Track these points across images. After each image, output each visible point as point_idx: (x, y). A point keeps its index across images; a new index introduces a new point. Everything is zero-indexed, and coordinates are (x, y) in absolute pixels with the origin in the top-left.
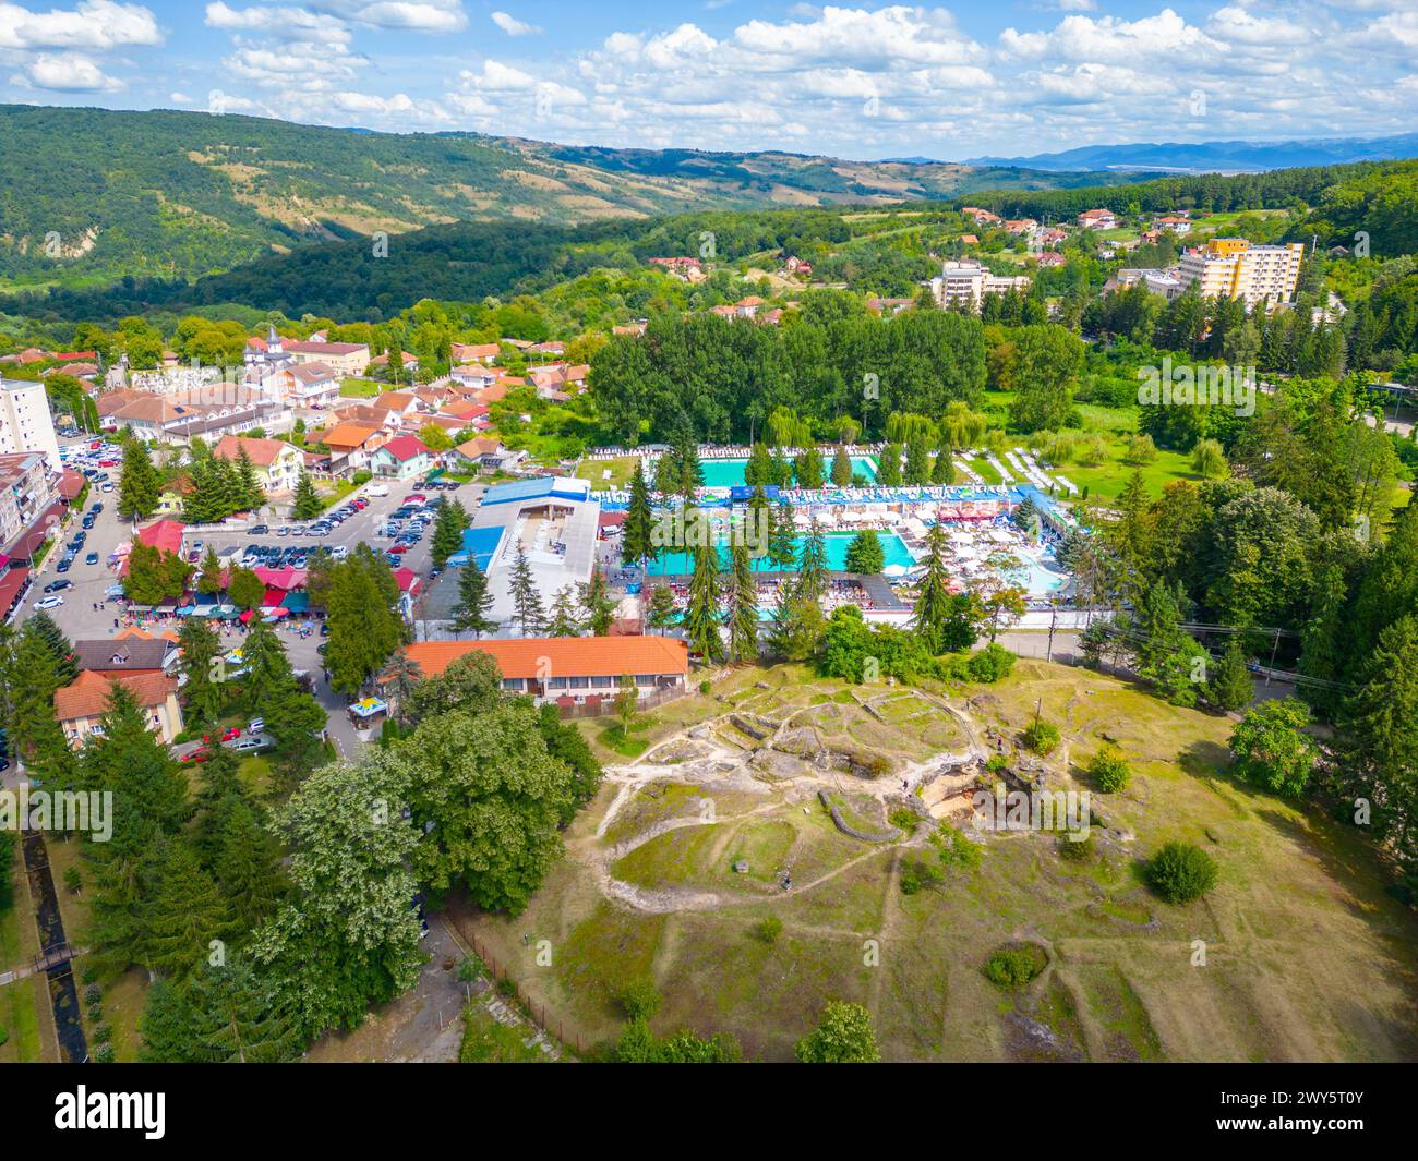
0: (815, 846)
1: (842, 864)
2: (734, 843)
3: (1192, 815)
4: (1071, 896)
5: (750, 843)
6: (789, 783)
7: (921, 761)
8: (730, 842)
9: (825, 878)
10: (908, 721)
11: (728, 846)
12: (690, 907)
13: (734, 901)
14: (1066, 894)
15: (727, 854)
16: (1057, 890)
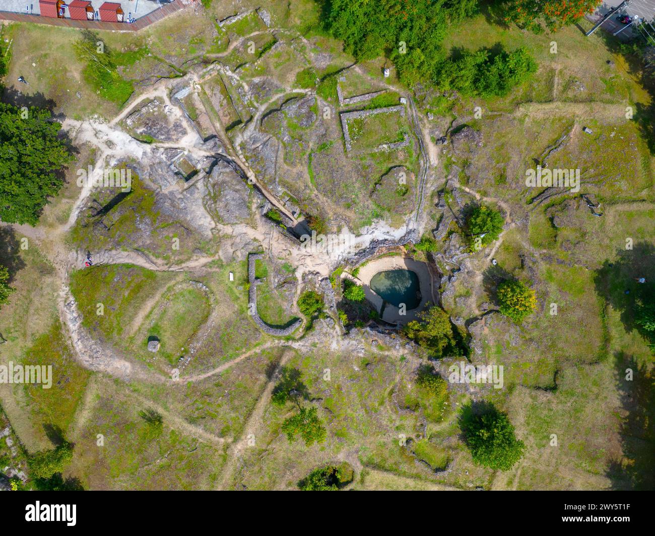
0: (223, 327)
1: (238, 355)
2: (156, 311)
3: (560, 346)
4: (402, 425)
5: (170, 312)
6: (228, 230)
7: (355, 231)
8: (153, 308)
9: (217, 370)
10: (373, 156)
11: (151, 313)
12: (109, 370)
13: (142, 375)
14: (398, 423)
15: (148, 322)
16: (394, 417)
